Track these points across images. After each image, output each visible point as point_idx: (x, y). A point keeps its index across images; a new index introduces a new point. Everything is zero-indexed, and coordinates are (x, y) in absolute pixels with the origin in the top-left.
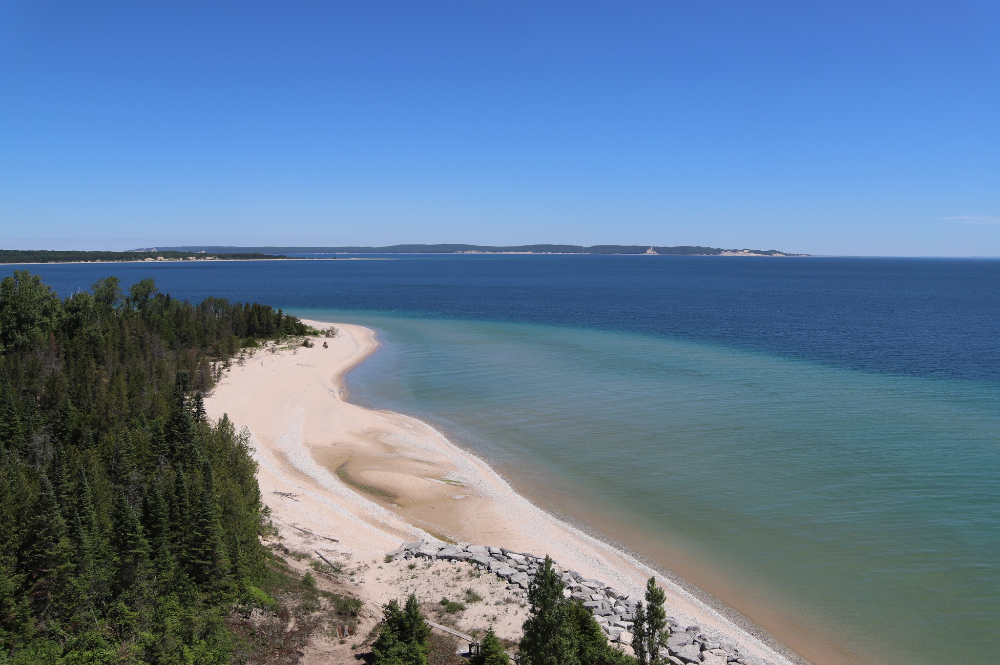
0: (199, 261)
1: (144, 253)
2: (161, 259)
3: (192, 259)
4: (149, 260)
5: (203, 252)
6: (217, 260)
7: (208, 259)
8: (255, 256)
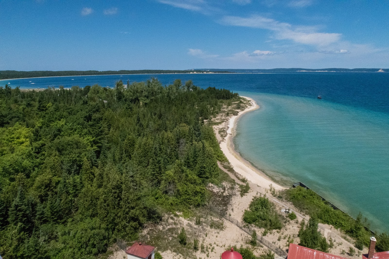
0: (207, 73)
1: (190, 71)
2: (195, 73)
3: (205, 73)
4: (191, 73)
5: (209, 70)
6: (213, 73)
7: (210, 73)
8: (225, 72)
